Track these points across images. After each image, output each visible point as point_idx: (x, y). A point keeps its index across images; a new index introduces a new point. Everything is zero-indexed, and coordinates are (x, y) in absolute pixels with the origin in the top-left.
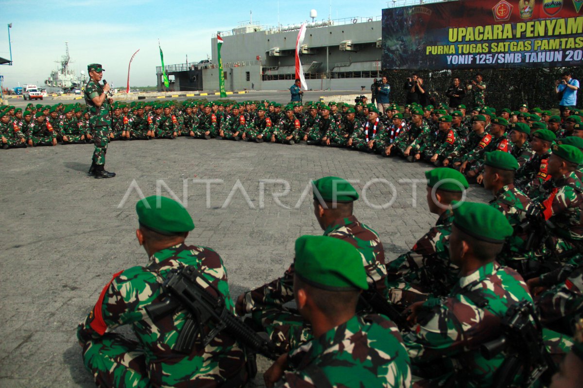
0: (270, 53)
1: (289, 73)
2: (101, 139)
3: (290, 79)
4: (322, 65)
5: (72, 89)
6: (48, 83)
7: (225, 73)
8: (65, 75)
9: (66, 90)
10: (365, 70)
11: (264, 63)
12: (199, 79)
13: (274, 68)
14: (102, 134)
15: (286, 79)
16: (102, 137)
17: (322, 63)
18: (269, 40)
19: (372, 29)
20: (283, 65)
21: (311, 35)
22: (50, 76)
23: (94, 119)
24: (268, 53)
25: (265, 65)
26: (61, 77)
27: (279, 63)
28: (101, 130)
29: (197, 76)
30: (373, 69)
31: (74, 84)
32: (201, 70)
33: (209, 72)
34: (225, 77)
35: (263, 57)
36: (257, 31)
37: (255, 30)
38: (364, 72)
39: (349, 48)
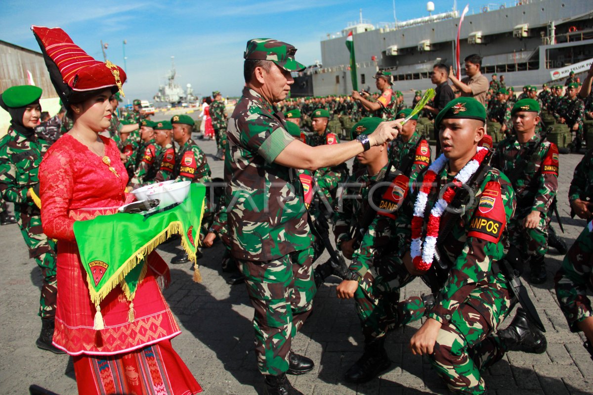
0: (387, 52)
1: (409, 72)
2: (266, 306)
3: (411, 79)
4: (447, 61)
5: (179, 103)
6: (156, 98)
7: (337, 77)
8: (172, 89)
9: (173, 105)
10: (500, 64)
11: (381, 64)
12: (309, 84)
13: (392, 68)
14: (268, 294)
15: (407, 79)
16: (268, 301)
17: (446, 60)
18: (384, 39)
19: (507, 16)
20: (401, 64)
21: (433, 30)
22: (157, 92)
23: (257, 233)
24: (384, 53)
25: (381, 66)
26: (168, 91)
27: (397, 62)
28: (263, 278)
29: (307, 82)
30: (510, 63)
31: (181, 98)
32: (311, 76)
33: (319, 77)
34: (338, 81)
35: (379, 57)
36: (368, 30)
37: (366, 30)
38: (498, 67)
39: (479, 41)
